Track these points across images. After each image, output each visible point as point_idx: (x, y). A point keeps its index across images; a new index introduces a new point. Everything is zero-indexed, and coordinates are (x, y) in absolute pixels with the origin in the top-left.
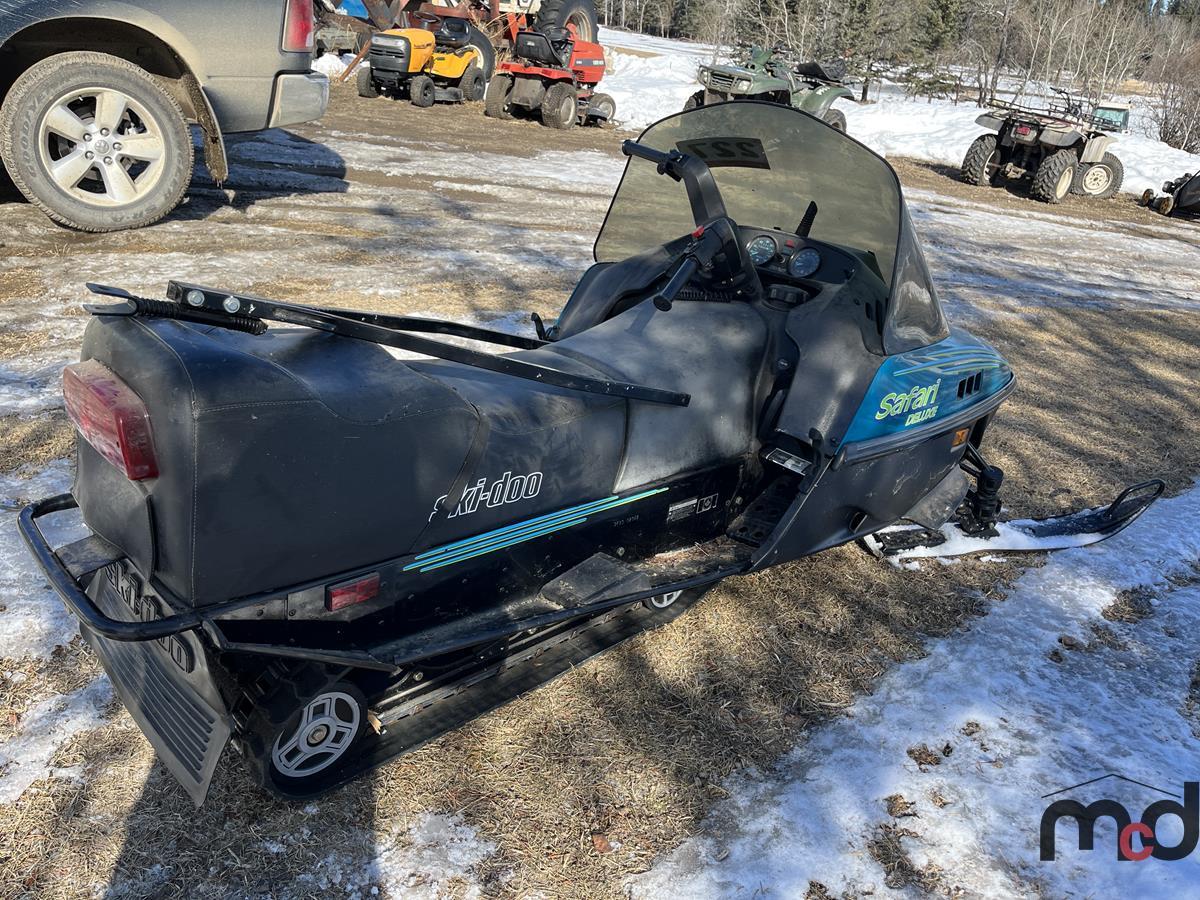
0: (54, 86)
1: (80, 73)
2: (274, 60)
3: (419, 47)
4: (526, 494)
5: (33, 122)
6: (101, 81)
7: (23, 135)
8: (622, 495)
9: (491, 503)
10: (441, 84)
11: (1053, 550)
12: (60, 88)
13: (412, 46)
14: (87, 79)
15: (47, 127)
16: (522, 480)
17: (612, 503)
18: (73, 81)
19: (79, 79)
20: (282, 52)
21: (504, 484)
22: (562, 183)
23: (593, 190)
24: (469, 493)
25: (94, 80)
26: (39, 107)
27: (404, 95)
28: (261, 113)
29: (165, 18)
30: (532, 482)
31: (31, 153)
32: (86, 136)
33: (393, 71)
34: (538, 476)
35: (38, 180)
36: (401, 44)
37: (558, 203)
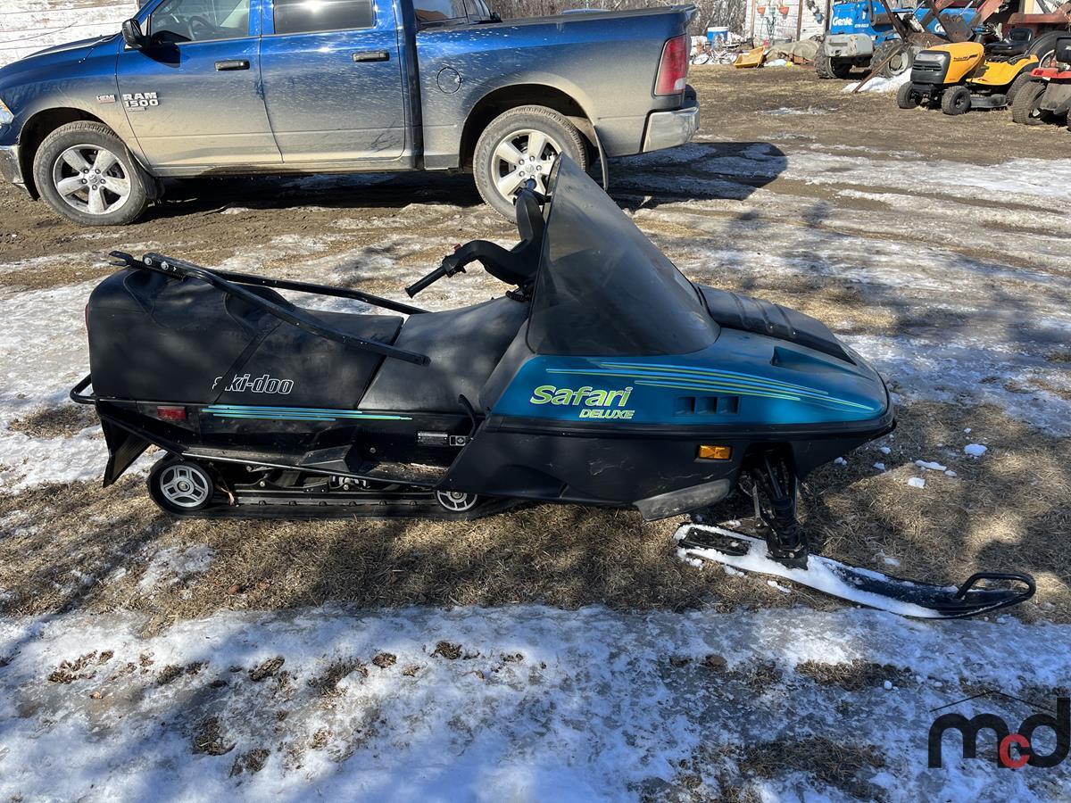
0: (501, 130)
1: (516, 121)
2: (647, 103)
3: (958, 60)
4: (281, 390)
5: (488, 153)
6: (529, 125)
7: (482, 161)
8: (365, 411)
9: (255, 389)
10: (983, 92)
11: (863, 606)
12: (505, 131)
13: (952, 59)
14: (521, 124)
15: (498, 156)
16: (277, 382)
17: (356, 415)
18: (512, 126)
19: (517, 125)
20: (654, 96)
21: (264, 381)
22: (985, 190)
23: (1018, 200)
24: (238, 380)
25: (526, 125)
26: (492, 143)
27: (935, 105)
28: (636, 141)
29: (571, 80)
30: (286, 385)
31: (486, 172)
32: (521, 161)
33: (928, 84)
34: (290, 383)
35: (489, 190)
36: (941, 59)
37: (949, 212)
